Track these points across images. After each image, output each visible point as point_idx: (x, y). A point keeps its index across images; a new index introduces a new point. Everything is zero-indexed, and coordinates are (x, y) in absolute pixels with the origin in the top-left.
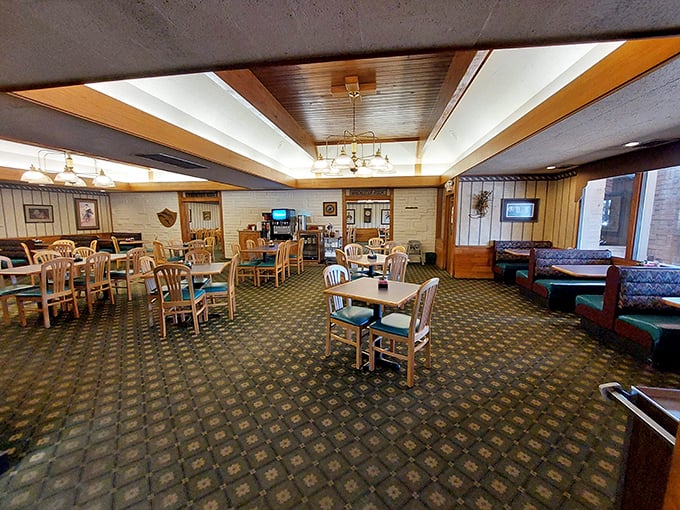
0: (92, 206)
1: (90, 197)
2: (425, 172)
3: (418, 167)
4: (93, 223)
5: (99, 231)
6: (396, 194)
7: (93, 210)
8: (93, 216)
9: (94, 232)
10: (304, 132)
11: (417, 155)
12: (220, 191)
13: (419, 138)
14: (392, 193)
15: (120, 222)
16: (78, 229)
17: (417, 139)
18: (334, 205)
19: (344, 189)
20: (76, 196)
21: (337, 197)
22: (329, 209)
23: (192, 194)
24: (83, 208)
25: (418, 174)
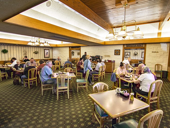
0: (48, 51)
1: (48, 49)
2: (163, 36)
3: (159, 34)
4: (48, 56)
5: (49, 58)
6: (148, 46)
7: (48, 53)
8: (48, 54)
9: (48, 58)
10: (107, 24)
11: (159, 28)
12: (80, 46)
13: (160, 21)
14: (146, 46)
15: (55, 56)
16: (44, 58)
17: (159, 21)
18: (119, 51)
19: (124, 45)
20: (45, 48)
21: (121, 48)
22: (117, 53)
23: (73, 47)
24: (46, 51)
25: (159, 37)
